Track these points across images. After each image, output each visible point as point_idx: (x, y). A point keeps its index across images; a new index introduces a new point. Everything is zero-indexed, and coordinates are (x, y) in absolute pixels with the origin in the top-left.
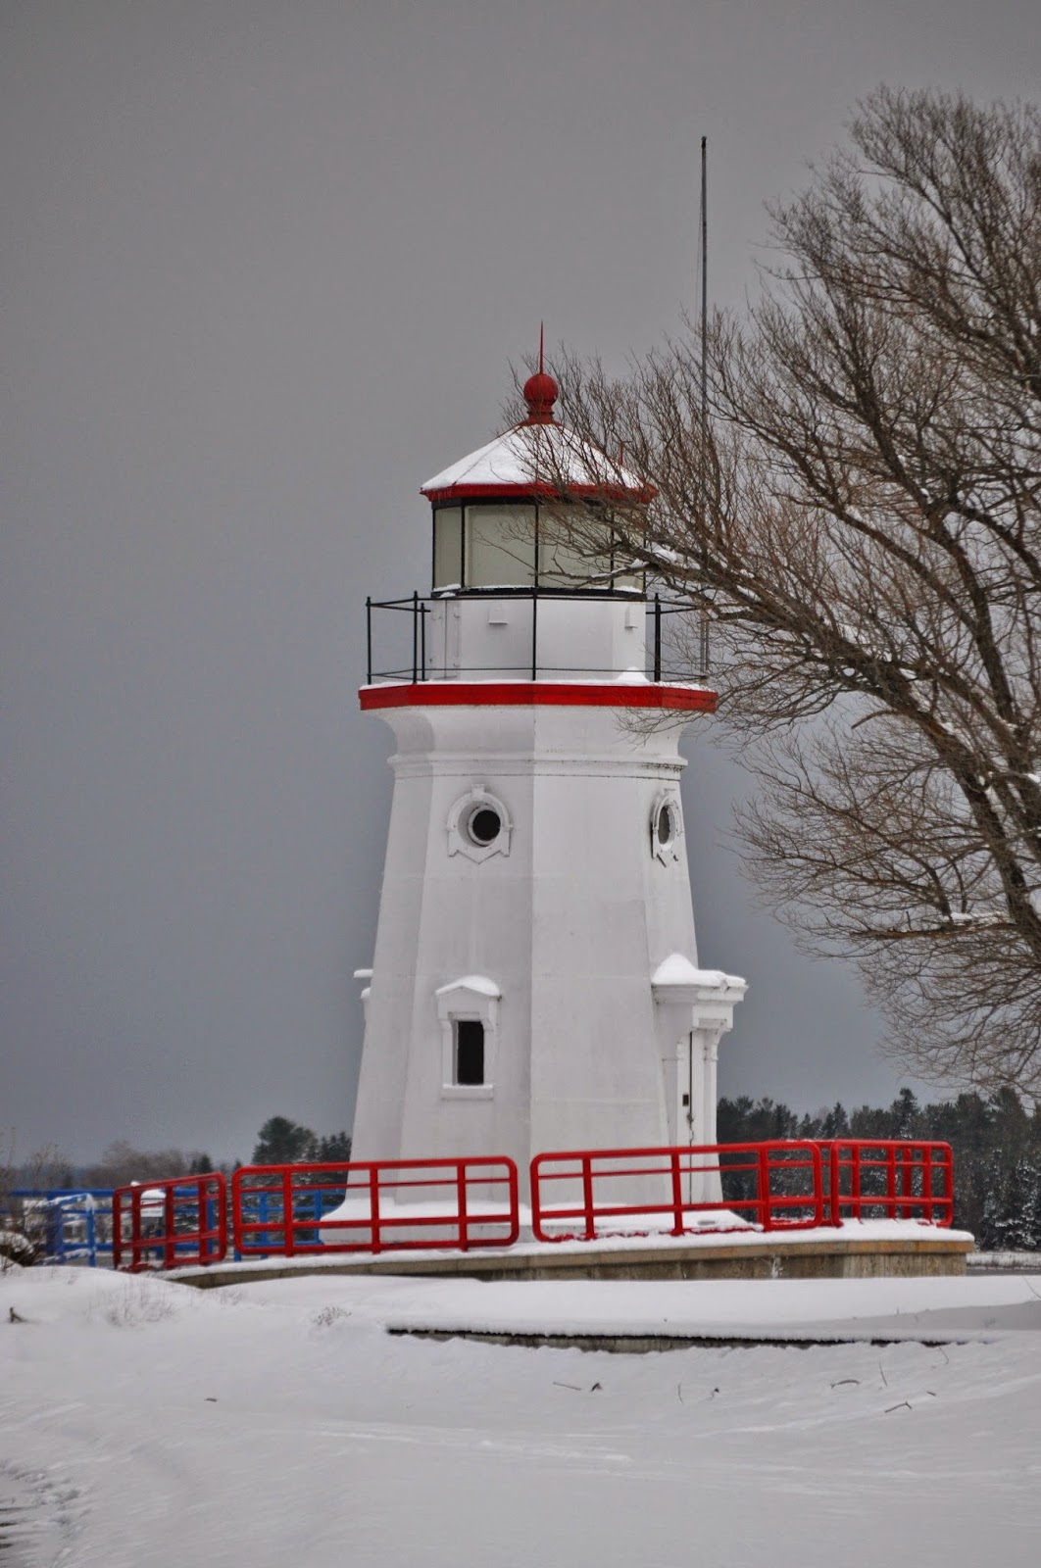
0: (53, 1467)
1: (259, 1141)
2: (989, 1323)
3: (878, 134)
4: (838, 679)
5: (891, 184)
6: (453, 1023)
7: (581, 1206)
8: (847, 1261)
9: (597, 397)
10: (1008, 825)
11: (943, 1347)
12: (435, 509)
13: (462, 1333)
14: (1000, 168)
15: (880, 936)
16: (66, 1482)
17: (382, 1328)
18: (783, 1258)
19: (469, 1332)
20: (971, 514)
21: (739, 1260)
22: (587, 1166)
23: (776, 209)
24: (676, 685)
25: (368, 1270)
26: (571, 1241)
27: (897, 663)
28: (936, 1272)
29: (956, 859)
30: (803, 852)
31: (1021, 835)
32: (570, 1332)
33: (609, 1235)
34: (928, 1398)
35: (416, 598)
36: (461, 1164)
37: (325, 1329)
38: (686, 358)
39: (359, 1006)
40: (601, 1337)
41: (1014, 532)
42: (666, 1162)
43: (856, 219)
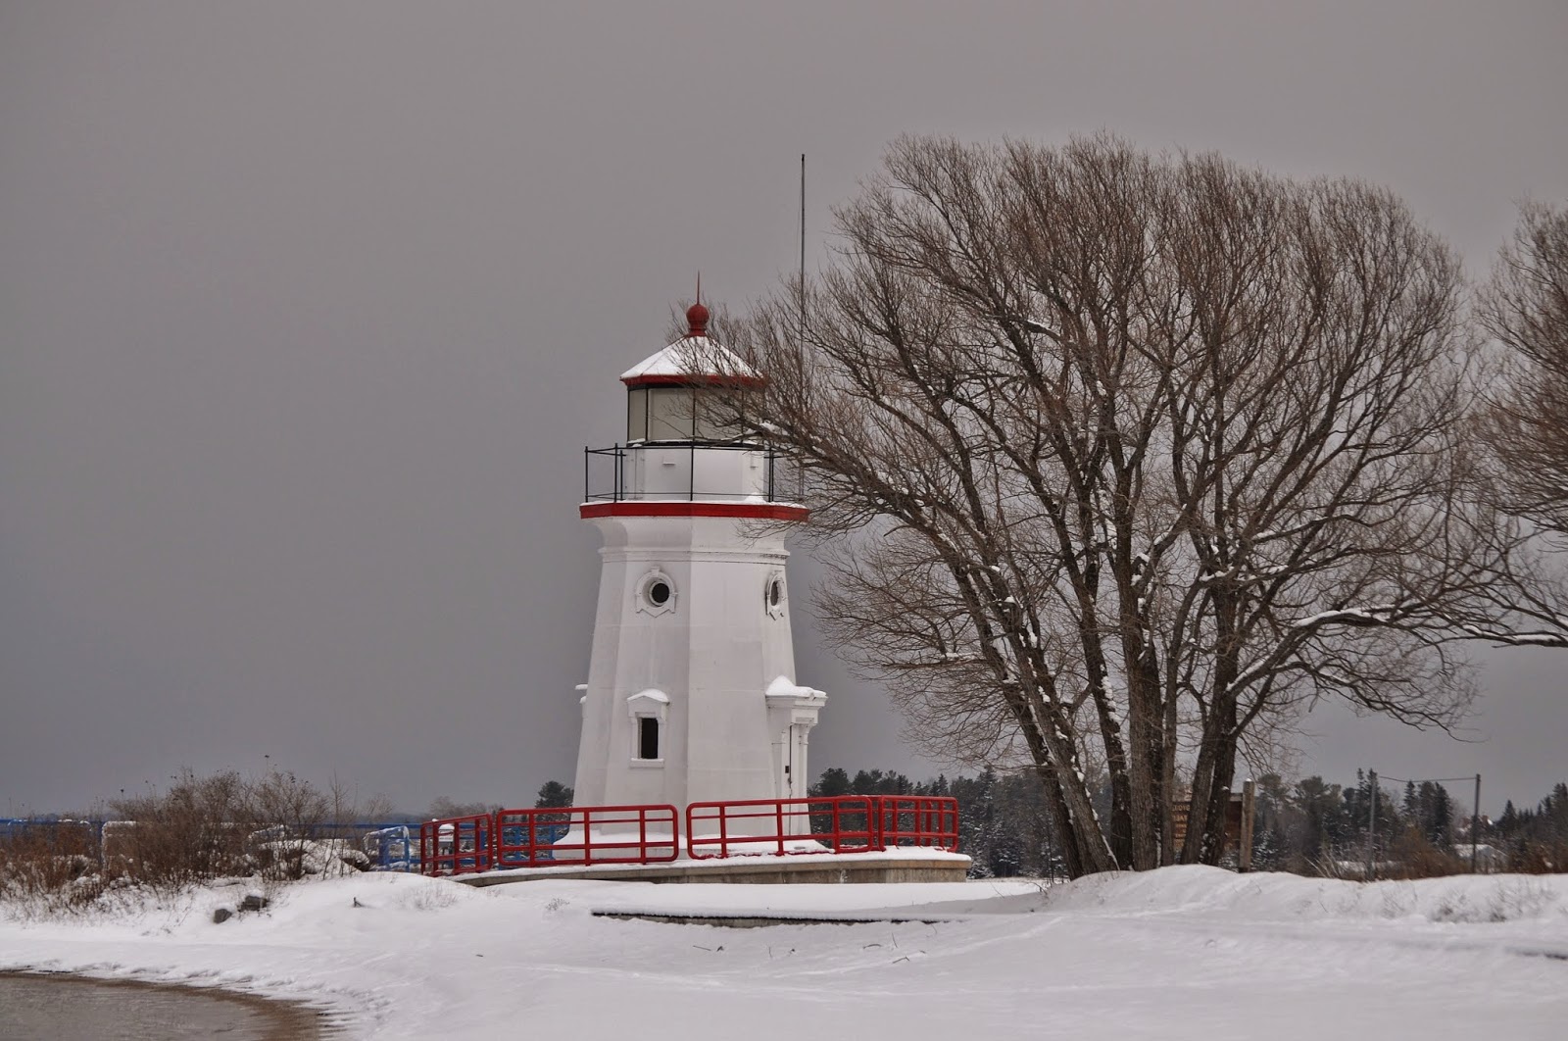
0: (374, 990)
1: (539, 798)
2: (969, 910)
3: (902, 164)
4: (873, 506)
5: (911, 195)
6: (638, 719)
7: (719, 836)
8: (888, 872)
9: (724, 328)
10: (982, 600)
11: (934, 924)
12: (629, 391)
13: (639, 915)
14: (978, 184)
15: (901, 667)
16: (382, 997)
17: (588, 912)
18: (847, 870)
19: (643, 915)
20: (961, 401)
21: (819, 872)
22: (722, 811)
23: (838, 211)
24: (782, 504)
25: (582, 876)
26: (712, 859)
27: (912, 496)
28: (946, 880)
29: (949, 618)
30: (853, 614)
31: (988, 605)
32: (706, 914)
33: (737, 855)
34: (920, 954)
35: (616, 448)
36: (642, 809)
37: (553, 912)
38: (781, 303)
39: (579, 708)
40: (725, 918)
41: (988, 413)
42: (773, 809)
43: (889, 216)
